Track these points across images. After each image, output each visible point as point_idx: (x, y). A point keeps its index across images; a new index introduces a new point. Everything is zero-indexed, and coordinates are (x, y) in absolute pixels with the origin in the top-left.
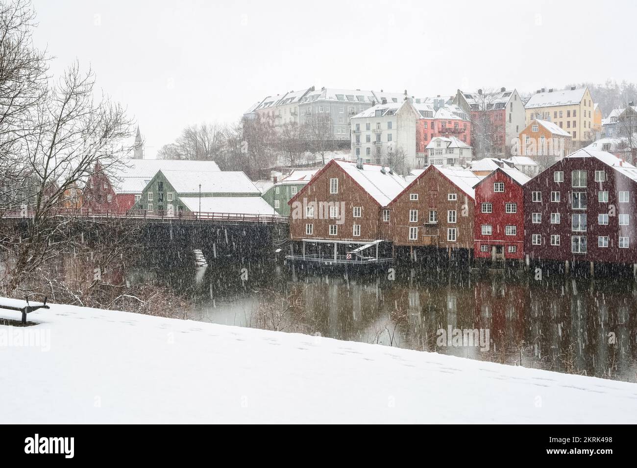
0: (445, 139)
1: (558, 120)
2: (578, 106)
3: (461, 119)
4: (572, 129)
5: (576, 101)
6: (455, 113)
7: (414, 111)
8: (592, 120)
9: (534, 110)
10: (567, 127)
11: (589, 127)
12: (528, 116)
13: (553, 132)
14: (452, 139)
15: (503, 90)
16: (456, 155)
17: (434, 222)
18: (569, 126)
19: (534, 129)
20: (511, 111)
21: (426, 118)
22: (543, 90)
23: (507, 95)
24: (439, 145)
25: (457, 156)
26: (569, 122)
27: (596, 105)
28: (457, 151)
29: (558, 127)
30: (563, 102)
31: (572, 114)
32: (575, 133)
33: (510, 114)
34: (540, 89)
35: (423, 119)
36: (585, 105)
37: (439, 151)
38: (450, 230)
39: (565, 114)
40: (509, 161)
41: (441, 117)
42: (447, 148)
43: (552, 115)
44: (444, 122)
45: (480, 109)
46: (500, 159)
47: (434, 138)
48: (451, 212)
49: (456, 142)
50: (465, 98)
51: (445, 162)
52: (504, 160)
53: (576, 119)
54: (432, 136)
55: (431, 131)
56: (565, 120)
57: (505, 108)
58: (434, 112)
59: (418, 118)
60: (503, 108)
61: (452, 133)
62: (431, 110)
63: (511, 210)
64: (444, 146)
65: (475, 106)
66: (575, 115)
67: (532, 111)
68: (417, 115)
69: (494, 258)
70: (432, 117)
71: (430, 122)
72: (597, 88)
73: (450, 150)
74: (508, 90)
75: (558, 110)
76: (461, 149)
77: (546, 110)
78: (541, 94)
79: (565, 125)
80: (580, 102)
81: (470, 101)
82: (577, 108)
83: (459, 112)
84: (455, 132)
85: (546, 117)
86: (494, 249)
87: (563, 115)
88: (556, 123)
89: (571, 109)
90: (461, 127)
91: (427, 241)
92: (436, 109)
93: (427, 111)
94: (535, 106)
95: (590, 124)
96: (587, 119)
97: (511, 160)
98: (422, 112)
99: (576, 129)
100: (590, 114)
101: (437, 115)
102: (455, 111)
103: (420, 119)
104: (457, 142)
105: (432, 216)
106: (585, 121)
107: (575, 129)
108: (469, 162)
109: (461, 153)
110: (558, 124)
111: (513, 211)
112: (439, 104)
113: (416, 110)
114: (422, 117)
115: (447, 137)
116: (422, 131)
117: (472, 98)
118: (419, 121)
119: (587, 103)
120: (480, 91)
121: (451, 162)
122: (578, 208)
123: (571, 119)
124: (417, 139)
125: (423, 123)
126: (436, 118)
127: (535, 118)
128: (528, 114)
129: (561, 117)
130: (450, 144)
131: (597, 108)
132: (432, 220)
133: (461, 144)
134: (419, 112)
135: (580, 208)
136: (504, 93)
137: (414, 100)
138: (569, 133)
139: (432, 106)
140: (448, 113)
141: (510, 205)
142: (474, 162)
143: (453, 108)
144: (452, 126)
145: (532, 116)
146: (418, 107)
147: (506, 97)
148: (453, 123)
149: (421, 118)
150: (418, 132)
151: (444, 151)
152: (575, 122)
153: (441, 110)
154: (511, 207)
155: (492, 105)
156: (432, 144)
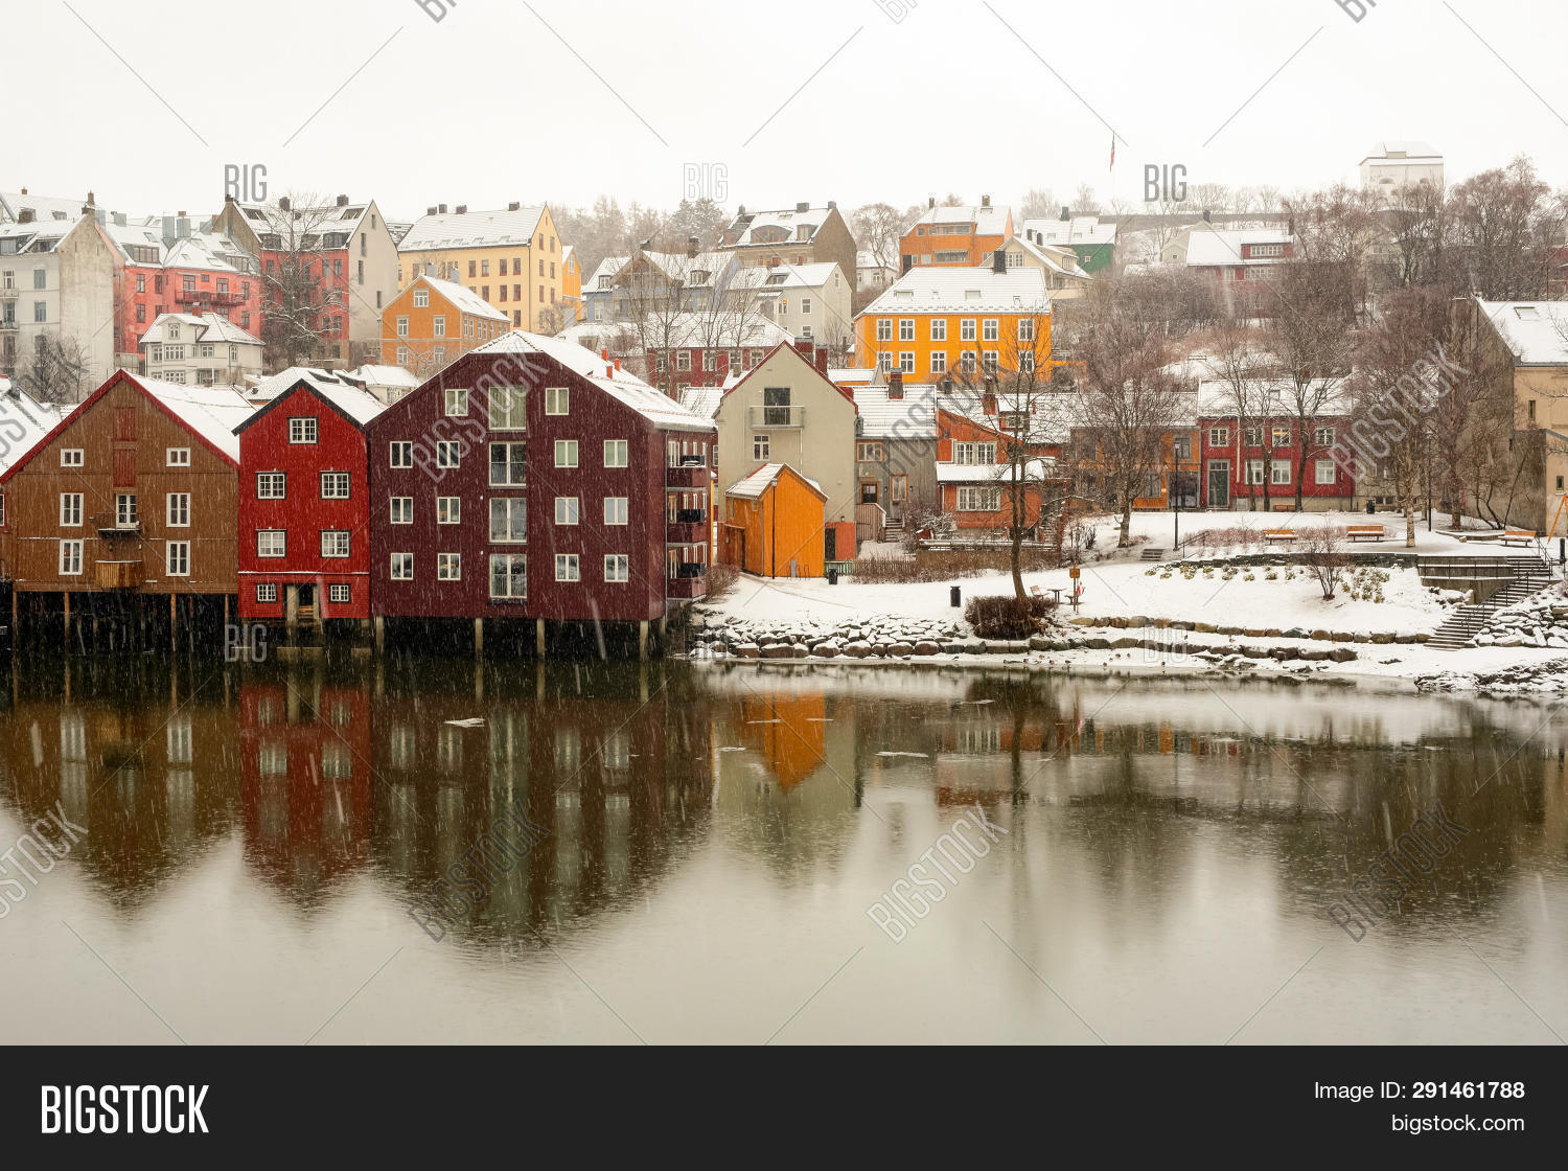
0: (189, 318)
1: (479, 281)
2: (526, 250)
3: (234, 269)
4: (511, 305)
5: (520, 236)
6: (219, 255)
7: (108, 243)
8: (558, 284)
9: (421, 255)
10: (499, 298)
11: (552, 302)
12: (408, 270)
13: (464, 308)
14: (211, 319)
15: (342, 201)
16: (219, 360)
17: (129, 525)
18: (504, 297)
19: (420, 301)
20: (363, 253)
21: (140, 265)
22: (443, 209)
23: (353, 213)
24: (174, 334)
25: (224, 364)
26: (504, 288)
27: (567, 250)
28: (222, 352)
29: (478, 298)
30: (490, 240)
31: (510, 268)
32: (518, 315)
33: (360, 263)
34: (435, 205)
35: (132, 266)
36: (541, 247)
37: (175, 351)
38: (174, 547)
39: (495, 269)
40: (353, 375)
41: (180, 263)
42: (197, 341)
43: (464, 269)
44: (188, 275)
45: (285, 246)
46: (330, 372)
47: (162, 317)
48: (174, 498)
49: (219, 327)
50: (244, 216)
51: (192, 377)
52: (341, 373)
53: (521, 280)
54: (159, 310)
55: (157, 300)
56: (495, 281)
57: (348, 245)
58: (163, 251)
59: (119, 263)
60: (344, 247)
61: (212, 304)
62: (155, 245)
63: (334, 488)
64: (187, 336)
65: (272, 240)
66: (517, 271)
67: (416, 258)
68: (116, 254)
69: (291, 617)
70: (159, 262)
71: (153, 274)
72: (575, 217)
73: (204, 346)
74: (353, 203)
75: (478, 257)
76: (233, 345)
77: (451, 257)
78: (439, 216)
79: (495, 293)
80: (530, 241)
81: (257, 226)
82: (521, 254)
83: (228, 252)
84: (221, 304)
85: (448, 273)
86: (292, 594)
87: (490, 270)
88: (473, 289)
89: (510, 256)
90: (234, 290)
91: (109, 577)
92: (170, 242)
93: (146, 247)
94: (422, 247)
95: (553, 295)
96: (548, 283)
97: (359, 373)
98: (129, 248)
99: (521, 306)
100: (553, 269)
101: (173, 258)
102: (221, 249)
103: (125, 267)
104: (222, 326)
105: (122, 509)
106: (542, 287)
107: (517, 306)
108: (252, 378)
109: (234, 357)
110: (479, 290)
111: (339, 493)
112: (177, 230)
113: (113, 242)
114: (130, 262)
115: (197, 313)
116: (130, 296)
117: (264, 218)
118: (122, 273)
119: (547, 244)
120: (285, 204)
121: (206, 378)
122: (506, 482)
123: (510, 280)
124: (116, 317)
125: (134, 278)
126: (168, 265)
127: (421, 274)
128: (407, 263)
129: (485, 275)
130: (204, 333)
131: (569, 258)
132: (122, 519)
133: (234, 333)
134: (121, 249)
135: (509, 484)
136: (343, 209)
137: (109, 218)
138: (505, 313)
139: (158, 233)
140: (201, 255)
141: (332, 477)
142: (264, 378)
143: (215, 241)
144: (213, 287)
145: (416, 269)
146: (119, 236)
147: (349, 218)
148: (213, 281)
149: (127, 264)
150: (118, 301)
151: (188, 351)
152: (517, 289)
153: (183, 247)
154: (335, 482)
155: (315, 238)
156: (155, 332)
